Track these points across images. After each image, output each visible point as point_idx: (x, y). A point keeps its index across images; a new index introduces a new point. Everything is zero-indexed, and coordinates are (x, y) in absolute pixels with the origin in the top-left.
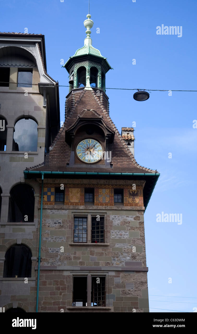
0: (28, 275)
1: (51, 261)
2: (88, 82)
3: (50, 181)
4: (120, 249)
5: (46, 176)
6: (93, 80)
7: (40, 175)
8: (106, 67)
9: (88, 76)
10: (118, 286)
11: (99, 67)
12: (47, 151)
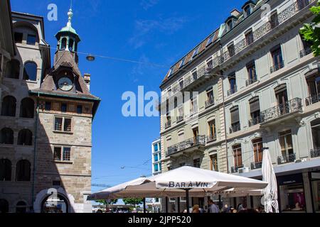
0: (30, 144)
1: (43, 138)
2: (67, 46)
3: (43, 98)
4: (78, 135)
5: (41, 95)
6: (70, 46)
7: (37, 94)
8: (78, 40)
9: (67, 43)
10: (77, 152)
11: (74, 39)
12: (42, 82)
